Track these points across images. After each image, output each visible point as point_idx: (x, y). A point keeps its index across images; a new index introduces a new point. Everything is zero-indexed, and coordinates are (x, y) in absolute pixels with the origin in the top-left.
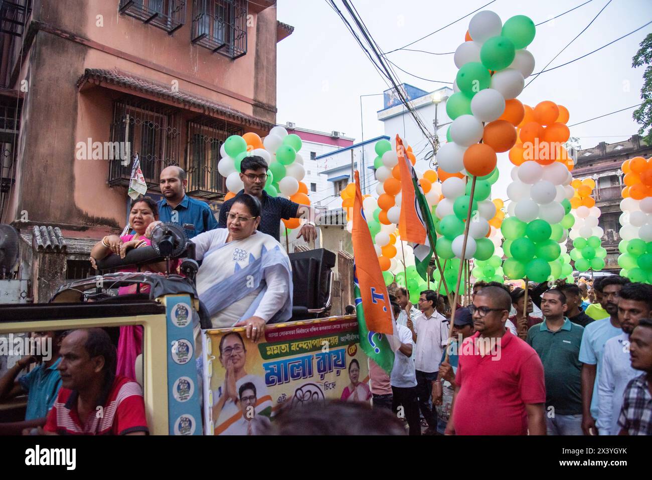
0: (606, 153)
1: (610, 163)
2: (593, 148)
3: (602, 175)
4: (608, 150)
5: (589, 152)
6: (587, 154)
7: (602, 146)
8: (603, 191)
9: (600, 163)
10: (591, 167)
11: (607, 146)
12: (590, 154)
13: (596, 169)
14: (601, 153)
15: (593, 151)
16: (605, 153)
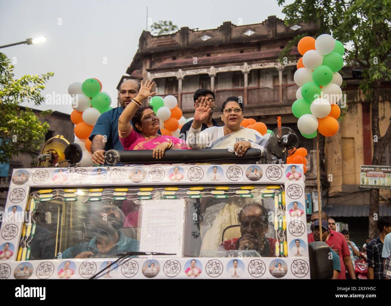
0: (231, 39)
1: (234, 54)
2: (214, 30)
3: (221, 69)
4: (235, 35)
5: (208, 35)
6: (205, 38)
7: (227, 27)
8: (221, 93)
9: (222, 53)
10: (209, 58)
11: (234, 29)
12: (209, 38)
13: (214, 60)
14: (224, 38)
15: (214, 34)
16: (229, 38)
